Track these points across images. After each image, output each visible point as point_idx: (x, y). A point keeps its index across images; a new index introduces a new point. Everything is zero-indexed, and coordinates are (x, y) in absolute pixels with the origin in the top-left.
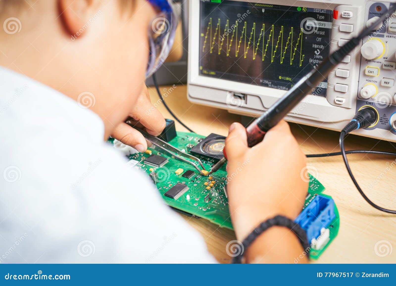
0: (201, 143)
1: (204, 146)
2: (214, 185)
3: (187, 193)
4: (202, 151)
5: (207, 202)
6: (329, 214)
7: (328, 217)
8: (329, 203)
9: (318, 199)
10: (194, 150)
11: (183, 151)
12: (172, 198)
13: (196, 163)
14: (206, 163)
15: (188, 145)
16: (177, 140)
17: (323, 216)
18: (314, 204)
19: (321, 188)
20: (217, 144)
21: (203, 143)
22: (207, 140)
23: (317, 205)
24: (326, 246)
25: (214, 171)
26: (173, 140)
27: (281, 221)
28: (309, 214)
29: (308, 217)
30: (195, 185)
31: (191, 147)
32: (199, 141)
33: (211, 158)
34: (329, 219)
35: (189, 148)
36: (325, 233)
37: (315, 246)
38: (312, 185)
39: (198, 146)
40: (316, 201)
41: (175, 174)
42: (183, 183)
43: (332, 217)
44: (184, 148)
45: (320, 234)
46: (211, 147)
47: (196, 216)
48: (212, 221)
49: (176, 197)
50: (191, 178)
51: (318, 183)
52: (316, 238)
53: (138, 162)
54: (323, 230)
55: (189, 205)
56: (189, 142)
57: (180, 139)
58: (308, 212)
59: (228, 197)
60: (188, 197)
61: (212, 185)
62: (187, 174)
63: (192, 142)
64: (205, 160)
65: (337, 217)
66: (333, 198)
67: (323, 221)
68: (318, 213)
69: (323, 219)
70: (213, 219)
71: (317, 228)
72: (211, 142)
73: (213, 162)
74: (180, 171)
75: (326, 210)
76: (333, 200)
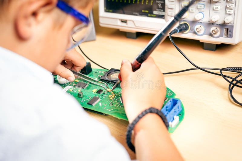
0: (106, 74)
1: (107, 75)
2: (115, 97)
3: (100, 102)
4: (107, 78)
5: (111, 106)
6: (178, 108)
7: (178, 110)
8: (178, 102)
9: (172, 100)
10: (102, 78)
11: (96, 79)
12: (92, 105)
13: (104, 85)
14: (109, 85)
15: (99, 76)
16: (92, 74)
17: (175, 109)
18: (170, 103)
19: (174, 94)
20: (115, 74)
21: (107, 74)
22: (109, 72)
23: (171, 104)
24: (177, 125)
25: (114, 89)
26: (90, 74)
27: (153, 110)
28: (167, 109)
29: (167, 110)
30: (104, 97)
31: (100, 76)
32: (105, 73)
33: (112, 82)
34: (179, 111)
35: (99, 77)
36: (177, 118)
37: (171, 126)
38: (169, 94)
39: (104, 75)
40: (171, 102)
41: (93, 92)
42: (97, 96)
43: (180, 109)
44: (97, 77)
45: (174, 119)
46: (111, 76)
47: (105, 114)
48: (114, 116)
49: (94, 105)
50: (101, 93)
51: (172, 92)
52: (172, 121)
53: (71, 87)
54: (175, 117)
55: (101, 108)
56: (99, 74)
57: (94, 72)
58: (167, 107)
59: (123, 103)
60: (100, 104)
61: (113, 97)
62: (99, 91)
63: (101, 74)
64: (109, 83)
65: (183, 110)
66: (180, 99)
67: (175, 112)
68: (172, 108)
69: (175, 111)
70: (115, 115)
71: (172, 116)
72: (111, 73)
73: (113, 84)
74: (95, 90)
75: (176, 106)
76: (180, 100)
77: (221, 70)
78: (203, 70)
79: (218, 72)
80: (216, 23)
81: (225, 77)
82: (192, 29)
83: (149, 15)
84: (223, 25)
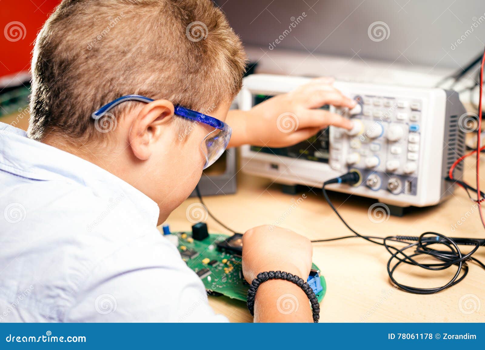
2: (233, 270)
3: (209, 275)
30: (217, 270)
41: (202, 262)
42: (208, 269)
43: (319, 288)
50: (214, 265)
60: (209, 279)
61: (230, 270)
65: (323, 290)
74: (207, 260)
77: (385, 240)
78: (367, 238)
79: (382, 241)
80: (396, 173)
81: (387, 247)
82: (365, 181)
83: (310, 157)
84: (405, 177)
